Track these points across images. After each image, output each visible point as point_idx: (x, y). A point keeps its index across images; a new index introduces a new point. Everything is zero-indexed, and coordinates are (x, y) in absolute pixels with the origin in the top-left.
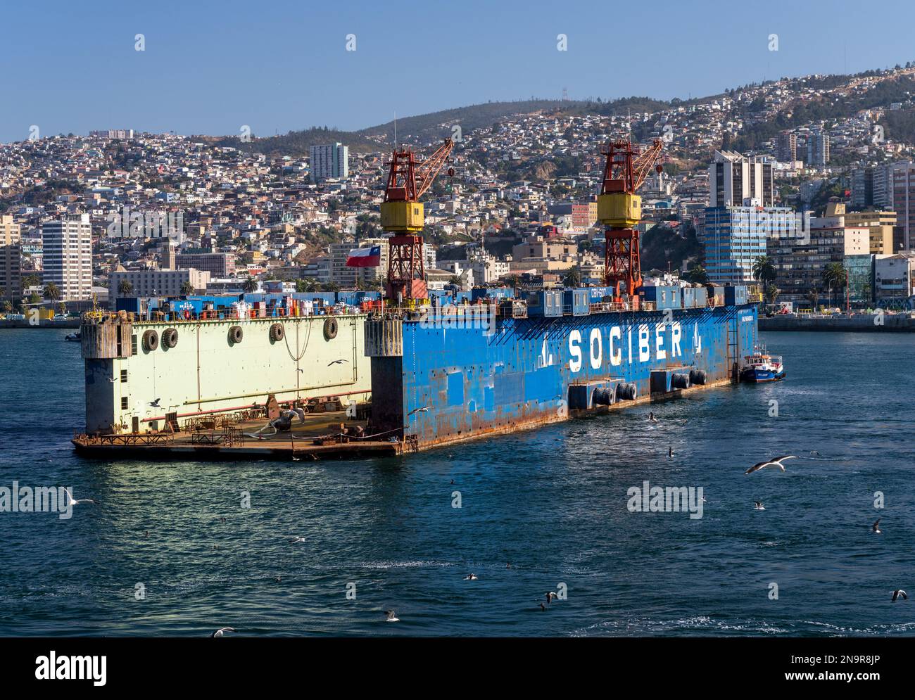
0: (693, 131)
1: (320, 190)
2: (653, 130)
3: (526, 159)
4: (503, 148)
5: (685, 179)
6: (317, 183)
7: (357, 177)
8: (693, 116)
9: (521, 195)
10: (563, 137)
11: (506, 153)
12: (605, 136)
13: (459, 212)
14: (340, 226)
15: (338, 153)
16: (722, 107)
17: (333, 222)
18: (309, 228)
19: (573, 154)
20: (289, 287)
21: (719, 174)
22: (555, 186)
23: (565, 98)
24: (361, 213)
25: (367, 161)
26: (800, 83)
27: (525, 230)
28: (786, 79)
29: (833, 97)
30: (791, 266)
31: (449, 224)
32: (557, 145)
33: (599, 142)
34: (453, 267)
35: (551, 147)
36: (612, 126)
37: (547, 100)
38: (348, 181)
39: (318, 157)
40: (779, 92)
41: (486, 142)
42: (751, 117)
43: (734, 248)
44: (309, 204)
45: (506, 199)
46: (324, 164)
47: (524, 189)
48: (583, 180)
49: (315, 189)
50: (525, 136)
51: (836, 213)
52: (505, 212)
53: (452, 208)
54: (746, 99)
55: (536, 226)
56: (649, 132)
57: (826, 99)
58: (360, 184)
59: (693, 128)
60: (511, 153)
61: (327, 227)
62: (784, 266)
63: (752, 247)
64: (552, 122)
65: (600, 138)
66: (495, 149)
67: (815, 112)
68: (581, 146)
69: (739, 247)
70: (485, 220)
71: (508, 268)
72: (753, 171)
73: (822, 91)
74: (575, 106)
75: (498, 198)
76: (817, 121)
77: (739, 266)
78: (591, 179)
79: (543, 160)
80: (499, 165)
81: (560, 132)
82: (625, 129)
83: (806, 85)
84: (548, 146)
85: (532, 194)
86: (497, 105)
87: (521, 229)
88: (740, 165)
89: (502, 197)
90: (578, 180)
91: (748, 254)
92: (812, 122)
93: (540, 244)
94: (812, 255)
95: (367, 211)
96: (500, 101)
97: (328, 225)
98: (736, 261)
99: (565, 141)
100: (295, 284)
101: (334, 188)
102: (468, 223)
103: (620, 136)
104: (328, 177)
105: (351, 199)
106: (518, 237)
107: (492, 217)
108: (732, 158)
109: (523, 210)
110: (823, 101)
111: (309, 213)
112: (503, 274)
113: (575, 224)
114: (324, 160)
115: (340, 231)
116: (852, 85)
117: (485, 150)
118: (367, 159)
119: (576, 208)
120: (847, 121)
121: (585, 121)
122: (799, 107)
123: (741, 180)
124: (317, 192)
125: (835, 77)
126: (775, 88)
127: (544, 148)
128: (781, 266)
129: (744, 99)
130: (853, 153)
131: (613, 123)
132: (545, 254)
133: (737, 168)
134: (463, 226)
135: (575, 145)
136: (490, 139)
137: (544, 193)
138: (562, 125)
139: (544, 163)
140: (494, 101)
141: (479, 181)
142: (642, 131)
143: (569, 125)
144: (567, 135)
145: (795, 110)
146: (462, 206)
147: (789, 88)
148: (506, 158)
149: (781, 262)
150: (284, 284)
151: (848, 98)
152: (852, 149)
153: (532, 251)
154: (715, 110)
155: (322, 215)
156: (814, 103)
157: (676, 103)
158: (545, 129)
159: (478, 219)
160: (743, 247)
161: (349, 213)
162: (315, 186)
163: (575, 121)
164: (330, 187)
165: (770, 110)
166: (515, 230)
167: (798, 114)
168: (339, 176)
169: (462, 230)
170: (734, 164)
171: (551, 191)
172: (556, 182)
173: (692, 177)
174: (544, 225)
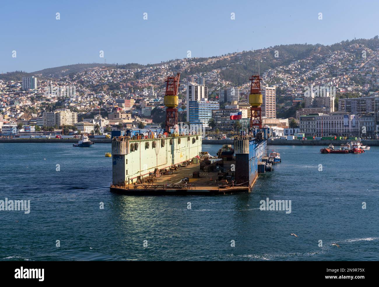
0: (156, 75)
1: (27, 93)
2: (142, 75)
3: (98, 84)
4: (89, 80)
5: (158, 92)
6: (26, 91)
7: (40, 89)
8: (155, 70)
9: (102, 96)
10: (110, 76)
11: (91, 81)
12: (125, 76)
13: (81, 102)
14: (36, 106)
15: (33, 80)
16: (165, 67)
17: (33, 105)
18: (25, 107)
19: (115, 82)
20: (33, 128)
21: (190, 90)
22: (113, 93)
23: (106, 63)
24: (43, 102)
25: (43, 83)
26: (190, 60)
27: (108, 108)
28: (186, 58)
29: (203, 65)
30: (220, 122)
31: (78, 106)
32: (108, 79)
33: (124, 78)
34: (92, 121)
35: (106, 80)
36: (127, 73)
37: (99, 64)
38: (37, 90)
39: (25, 82)
40: (184, 63)
41: (83, 77)
42: (176, 71)
43: (200, 115)
44: (24, 98)
45: (96, 98)
46: (28, 84)
47: (102, 94)
48: (122, 91)
49: (25, 93)
50: (97, 76)
51: (234, 104)
52: (98, 102)
53: (78, 100)
54: (173, 65)
55: (112, 107)
56: (141, 75)
57: (200, 66)
58: (42, 91)
59: (156, 74)
60: (92, 82)
61: (31, 107)
62: (218, 122)
63: (206, 115)
64: (106, 71)
65: (124, 77)
66: (87, 80)
67: (197, 70)
68: (117, 80)
69: (201, 115)
70: (91, 105)
71: (109, 122)
72: (201, 89)
73: (199, 63)
74: (112, 66)
75: (94, 97)
76: (199, 73)
77: (201, 122)
78: (125, 91)
79: (104, 84)
80: (88, 86)
81: (109, 74)
82: (132, 74)
83: (192, 60)
84: (105, 79)
85: (105, 96)
86: (81, 65)
87: (107, 108)
88: (197, 87)
89: (95, 97)
90: (121, 91)
91: (204, 118)
92: (197, 73)
93: (118, 113)
94: (228, 118)
95: (45, 101)
96: (82, 63)
97: (31, 106)
98: (200, 120)
99: (111, 78)
100: (35, 127)
101: (32, 93)
102: (85, 106)
103: (130, 77)
104: (29, 88)
105: (39, 97)
106: (106, 111)
107: (93, 104)
108: (194, 84)
109: (104, 101)
110: (199, 66)
111: (24, 101)
112: (107, 124)
113: (126, 107)
114: (28, 82)
115: (36, 108)
116: (208, 61)
117: (83, 80)
118: (43, 82)
119: (126, 101)
120: (209, 73)
121: (118, 71)
122: (192, 68)
123: (197, 92)
124: (26, 94)
125: (202, 58)
126: (182, 61)
127: (104, 80)
128: (217, 122)
129: (172, 65)
130: (212, 84)
131: (127, 72)
132: (120, 117)
133: (196, 88)
134: (84, 107)
135: (115, 79)
136: (84, 77)
137: (110, 96)
138: (110, 72)
139: (104, 85)
140: (80, 63)
141: (84, 91)
142: (138, 75)
143: (112, 72)
144: (112, 76)
145: (191, 69)
146: (81, 100)
147: (187, 61)
148: (91, 83)
149: (217, 121)
150: (31, 127)
151: (208, 65)
152: (212, 83)
153: (115, 116)
154: (163, 68)
155: (29, 102)
156: (197, 67)
157: (149, 66)
158: (104, 73)
159: (89, 104)
160: (203, 115)
161: (39, 102)
162: (25, 92)
163: (114, 71)
164: (31, 92)
165: (182, 69)
166: (104, 108)
167: (192, 70)
168: (33, 88)
169: (83, 108)
170: (195, 87)
171: (112, 95)
172: (113, 92)
173: (160, 91)
174: (115, 107)
